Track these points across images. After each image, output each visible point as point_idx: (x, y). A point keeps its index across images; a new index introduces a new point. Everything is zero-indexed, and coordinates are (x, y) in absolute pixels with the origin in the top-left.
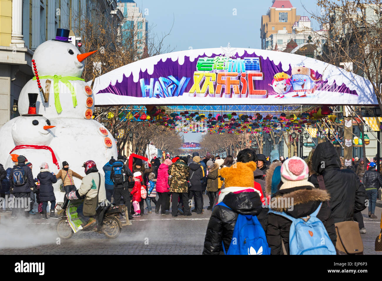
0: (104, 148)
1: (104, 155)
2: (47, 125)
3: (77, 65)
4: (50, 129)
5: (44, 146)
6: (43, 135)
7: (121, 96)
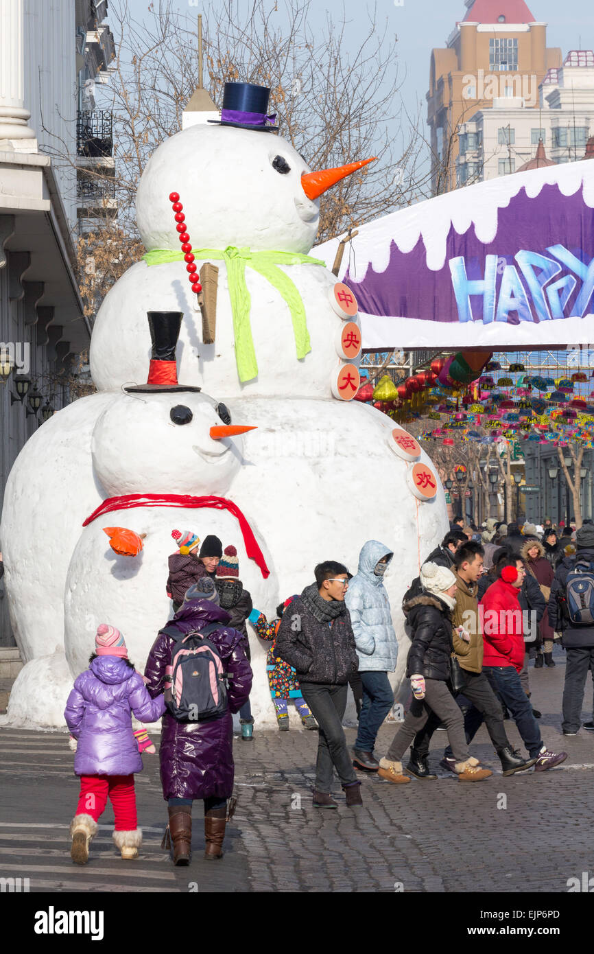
0: (412, 502)
1: (413, 525)
2: (221, 423)
3: (301, 210)
4: (233, 438)
5: (212, 498)
6: (208, 458)
7: (385, 318)
